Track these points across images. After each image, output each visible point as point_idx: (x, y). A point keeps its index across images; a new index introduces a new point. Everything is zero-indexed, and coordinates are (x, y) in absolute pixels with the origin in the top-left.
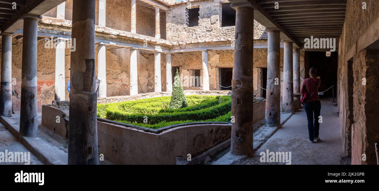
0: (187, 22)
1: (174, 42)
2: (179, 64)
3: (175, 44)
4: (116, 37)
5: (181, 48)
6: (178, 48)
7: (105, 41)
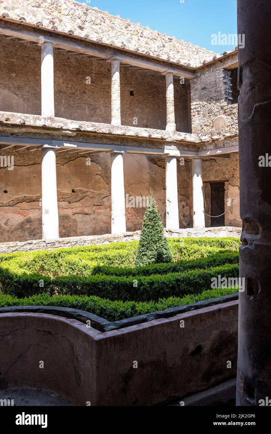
0: (228, 95)
1: (205, 135)
2: (224, 176)
3: (206, 140)
4: (75, 134)
5: (217, 147)
6: (211, 147)
7: (53, 141)
